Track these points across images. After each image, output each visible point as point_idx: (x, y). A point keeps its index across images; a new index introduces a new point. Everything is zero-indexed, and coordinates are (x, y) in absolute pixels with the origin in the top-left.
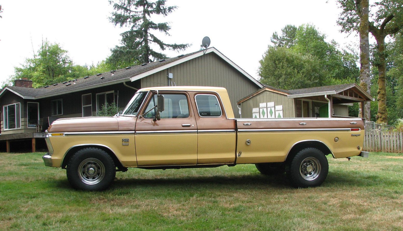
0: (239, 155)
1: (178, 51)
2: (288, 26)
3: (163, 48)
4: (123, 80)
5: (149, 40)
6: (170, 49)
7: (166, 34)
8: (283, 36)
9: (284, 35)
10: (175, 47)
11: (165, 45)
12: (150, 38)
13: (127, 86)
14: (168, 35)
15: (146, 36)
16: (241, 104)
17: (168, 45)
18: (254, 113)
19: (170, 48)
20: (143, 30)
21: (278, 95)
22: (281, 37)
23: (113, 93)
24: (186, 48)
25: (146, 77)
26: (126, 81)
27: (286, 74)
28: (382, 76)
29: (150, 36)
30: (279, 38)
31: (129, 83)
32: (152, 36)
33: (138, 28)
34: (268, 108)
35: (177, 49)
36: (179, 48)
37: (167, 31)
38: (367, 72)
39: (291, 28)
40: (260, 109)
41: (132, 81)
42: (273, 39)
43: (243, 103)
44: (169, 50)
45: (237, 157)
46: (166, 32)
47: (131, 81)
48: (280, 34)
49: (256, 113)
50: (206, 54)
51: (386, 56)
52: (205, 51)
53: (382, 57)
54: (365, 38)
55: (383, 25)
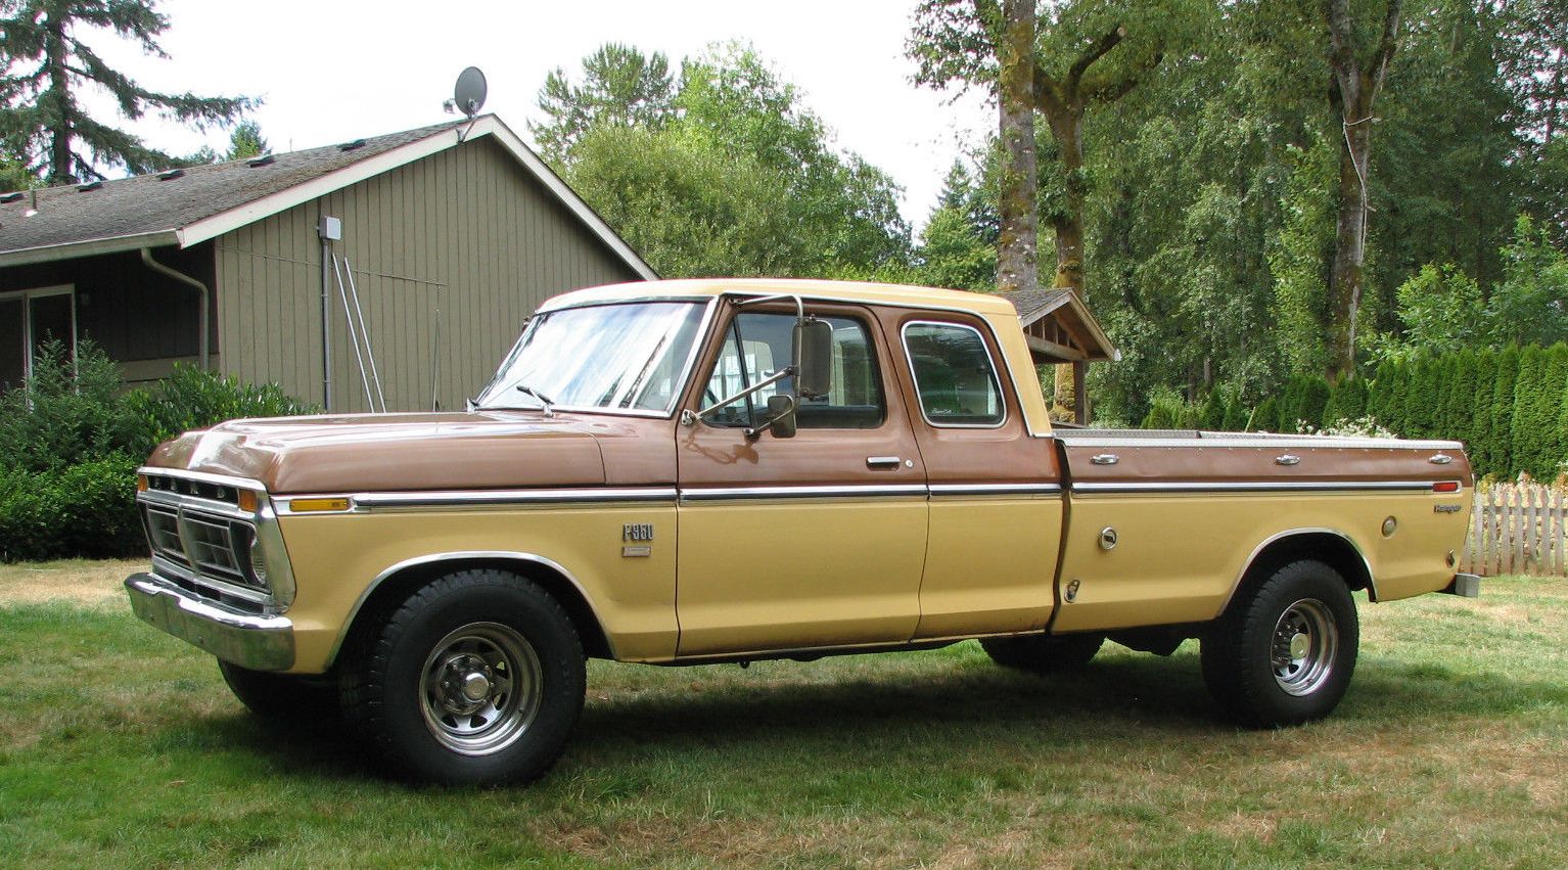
0: (1070, 596)
1: (202, 127)
2: (610, 50)
3: (130, 109)
4: (138, 240)
5: (72, 69)
6: (164, 116)
7: (150, 49)
8: (588, 88)
9: (592, 85)
10: (187, 106)
11: (145, 95)
12: (73, 61)
13: (155, 265)
14: (157, 52)
15: (57, 50)
17: (158, 99)
19: (165, 109)
20: (44, 23)
22: (577, 91)
23: (67, 297)
24: (237, 114)
25: (237, 232)
26: (152, 244)
27: (666, 241)
28: (1074, 263)
29: (76, 52)
30: (572, 92)
31: (170, 253)
32: (83, 51)
33: (15, 12)
35: (198, 116)
36: (204, 114)
37: (153, 37)
38: (1027, 247)
39: (623, 59)
41: (184, 246)
42: (547, 98)
44: (161, 119)
45: (1063, 602)
46: (146, 38)
47: (179, 245)
48: (577, 79)
50: (466, 140)
51: (1084, 190)
52: (464, 129)
53: (1075, 191)
54: (1022, 114)
55: (1078, 69)
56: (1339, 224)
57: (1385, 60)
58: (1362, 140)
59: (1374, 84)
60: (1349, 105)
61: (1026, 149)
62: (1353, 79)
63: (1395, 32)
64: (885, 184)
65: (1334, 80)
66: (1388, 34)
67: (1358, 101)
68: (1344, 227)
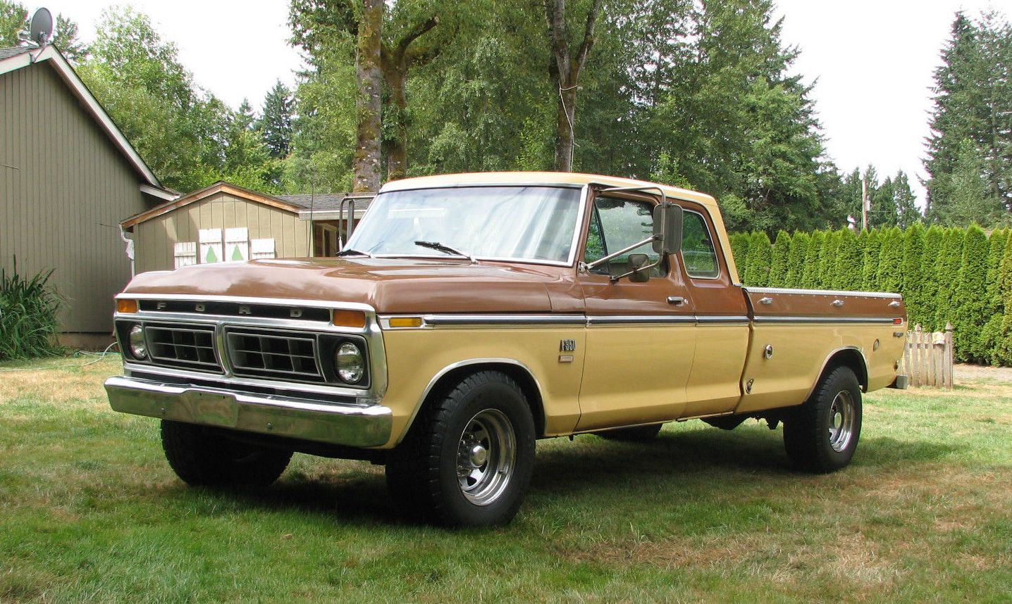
0: (748, 389)
16: (136, 228)
18: (181, 259)
21: (261, 209)
28: (399, 173)
34: (227, 245)
38: (375, 160)
40: (202, 247)
43: (141, 226)
45: (746, 393)
49: (187, 257)
50: (37, 61)
51: (409, 123)
52: (36, 54)
53: (403, 125)
54: (373, 70)
55: (405, 42)
56: (557, 154)
57: (586, 50)
58: (571, 100)
59: (579, 65)
60: (563, 77)
61: (376, 94)
62: (566, 61)
63: (592, 32)
64: (227, 112)
65: (554, 61)
66: (588, 33)
67: (569, 75)
68: (559, 156)
